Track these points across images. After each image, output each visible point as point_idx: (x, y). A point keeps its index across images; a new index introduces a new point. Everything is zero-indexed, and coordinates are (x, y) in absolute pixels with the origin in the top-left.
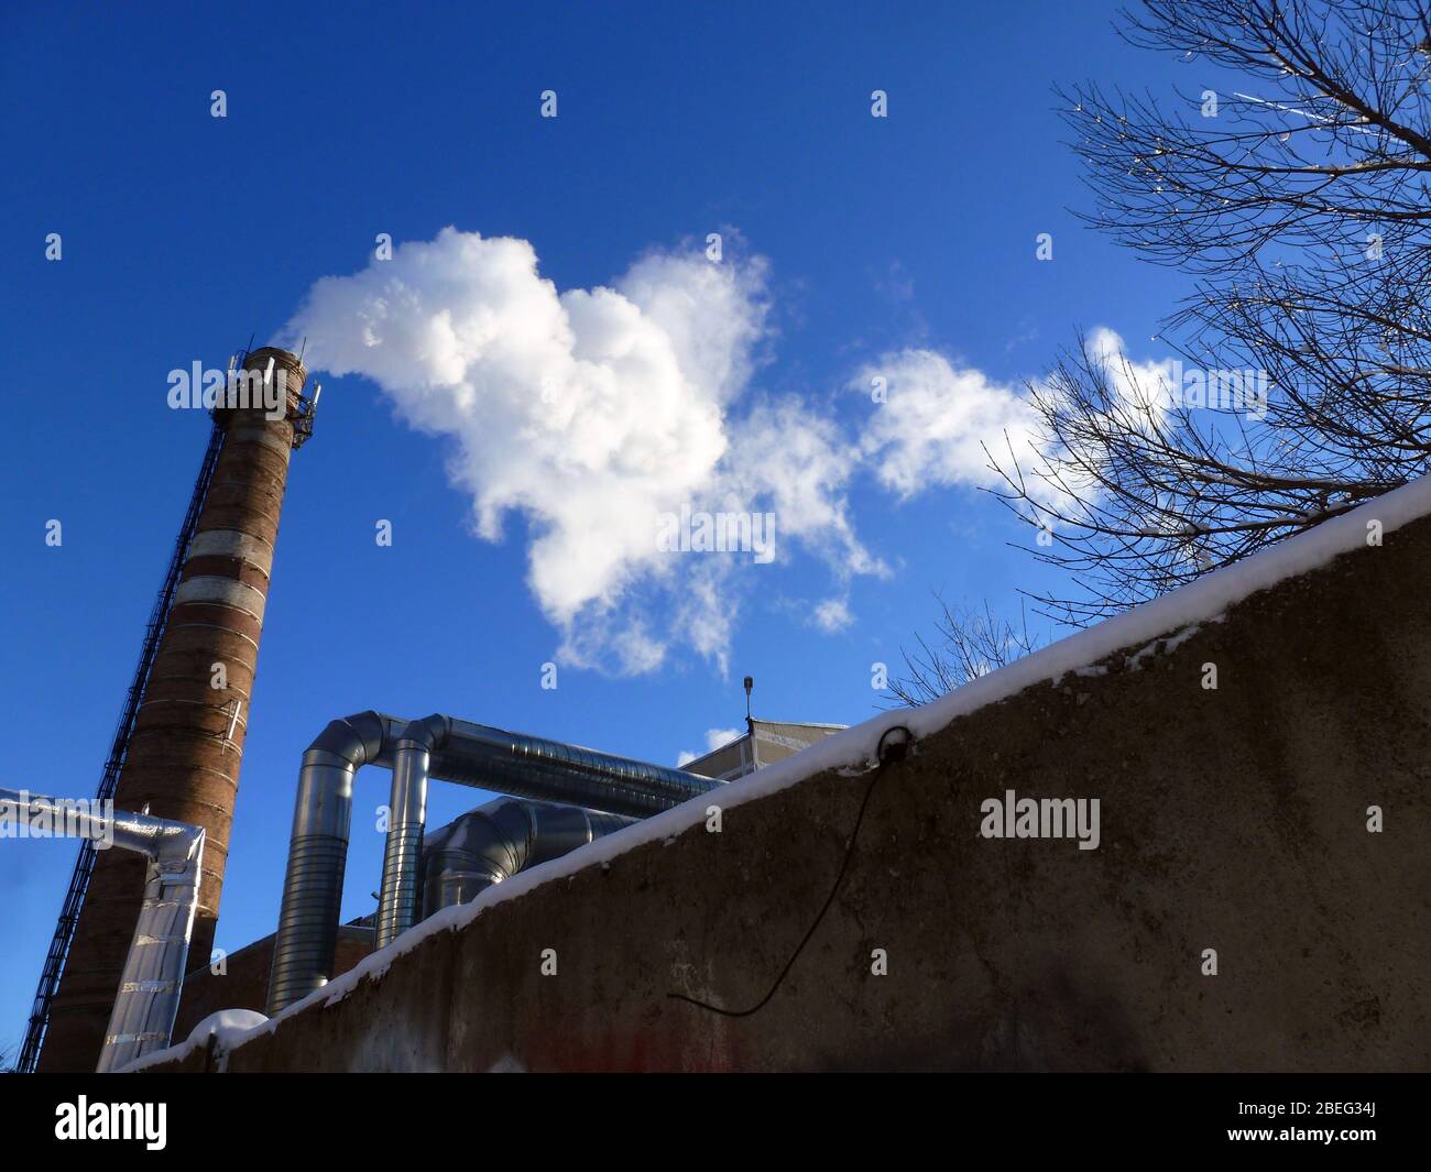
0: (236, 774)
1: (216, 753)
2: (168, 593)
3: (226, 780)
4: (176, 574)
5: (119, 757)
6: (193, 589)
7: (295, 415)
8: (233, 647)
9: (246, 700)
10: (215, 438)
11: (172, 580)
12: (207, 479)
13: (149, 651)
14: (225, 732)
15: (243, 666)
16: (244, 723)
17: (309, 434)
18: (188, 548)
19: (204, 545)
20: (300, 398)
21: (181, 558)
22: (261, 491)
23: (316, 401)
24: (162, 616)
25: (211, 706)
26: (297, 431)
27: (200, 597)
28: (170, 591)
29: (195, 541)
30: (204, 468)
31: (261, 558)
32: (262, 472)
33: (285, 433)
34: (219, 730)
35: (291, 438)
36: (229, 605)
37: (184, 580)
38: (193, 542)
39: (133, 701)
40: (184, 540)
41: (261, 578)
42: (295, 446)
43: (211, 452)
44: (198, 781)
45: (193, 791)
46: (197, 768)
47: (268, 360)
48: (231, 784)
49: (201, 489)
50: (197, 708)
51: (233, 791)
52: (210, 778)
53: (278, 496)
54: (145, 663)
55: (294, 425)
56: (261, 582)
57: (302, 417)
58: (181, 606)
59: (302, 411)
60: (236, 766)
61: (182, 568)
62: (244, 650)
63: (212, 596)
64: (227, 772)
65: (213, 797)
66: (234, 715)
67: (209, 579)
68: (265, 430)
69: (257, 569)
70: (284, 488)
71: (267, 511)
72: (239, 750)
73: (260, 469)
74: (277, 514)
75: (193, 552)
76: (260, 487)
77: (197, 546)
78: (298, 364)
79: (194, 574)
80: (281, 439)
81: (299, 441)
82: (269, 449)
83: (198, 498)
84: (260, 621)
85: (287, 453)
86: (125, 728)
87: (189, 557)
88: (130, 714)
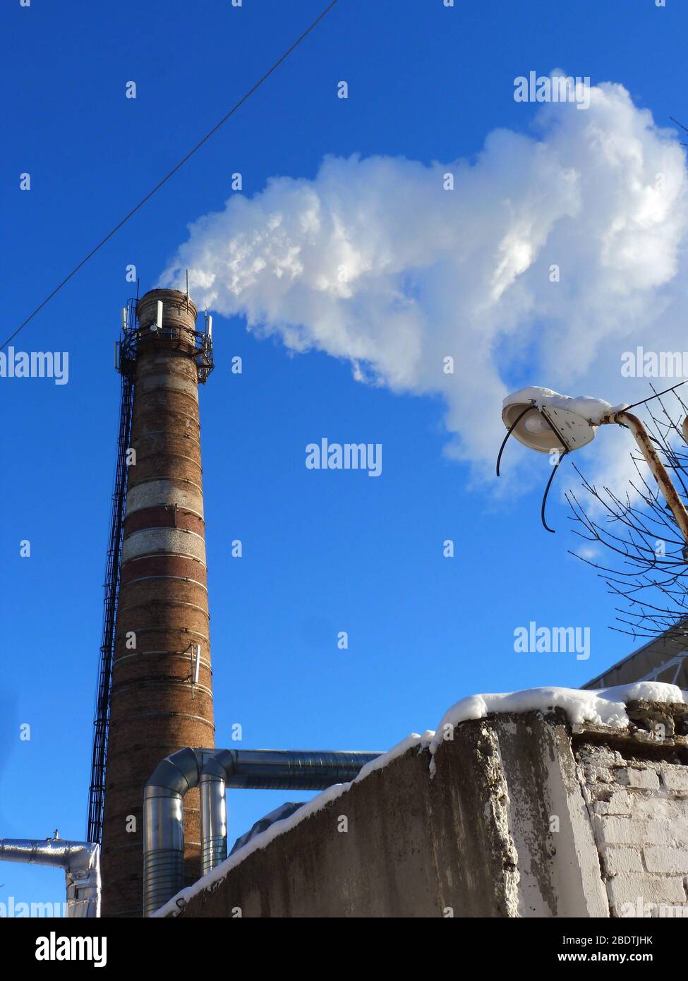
0: (211, 715)
1: (187, 698)
2: (115, 551)
3: (202, 722)
4: (118, 532)
5: (104, 714)
6: (137, 544)
7: (194, 351)
8: (183, 593)
9: (205, 641)
10: (126, 395)
11: (116, 538)
12: (127, 434)
13: (110, 610)
14: (192, 676)
15: (196, 610)
16: (208, 662)
17: (211, 366)
18: (124, 504)
19: (139, 499)
20: (195, 334)
21: (120, 516)
22: (178, 435)
23: (210, 333)
24: (115, 574)
25: (175, 653)
26: (199, 366)
27: (144, 550)
28: (117, 550)
30: (122, 424)
31: (191, 501)
32: (175, 416)
33: (188, 372)
34: (186, 675)
35: (195, 374)
36: (171, 553)
37: (127, 536)
38: (128, 498)
39: (106, 660)
40: (120, 497)
41: (196, 520)
42: (201, 381)
43: (126, 406)
44: (177, 727)
45: (173, 736)
46: (173, 715)
47: (157, 304)
48: (206, 724)
50: (163, 657)
51: (210, 731)
52: (187, 722)
53: (195, 436)
54: (109, 623)
55: (195, 361)
56: (197, 524)
57: (201, 352)
58: (129, 562)
59: (199, 347)
60: (209, 707)
61: (123, 526)
62: (194, 594)
63: (154, 548)
64: (202, 714)
65: (193, 739)
66: (196, 658)
67: (148, 532)
68: (169, 374)
69: (189, 513)
70: (199, 427)
71: (187, 453)
72: (209, 691)
73: (173, 414)
74: (198, 453)
75: (129, 509)
76: (176, 431)
77: (132, 501)
78: (186, 298)
79: (135, 530)
80: (186, 379)
81: (204, 374)
82: (177, 392)
84: (203, 562)
85: (194, 390)
86: (104, 686)
88: (106, 673)
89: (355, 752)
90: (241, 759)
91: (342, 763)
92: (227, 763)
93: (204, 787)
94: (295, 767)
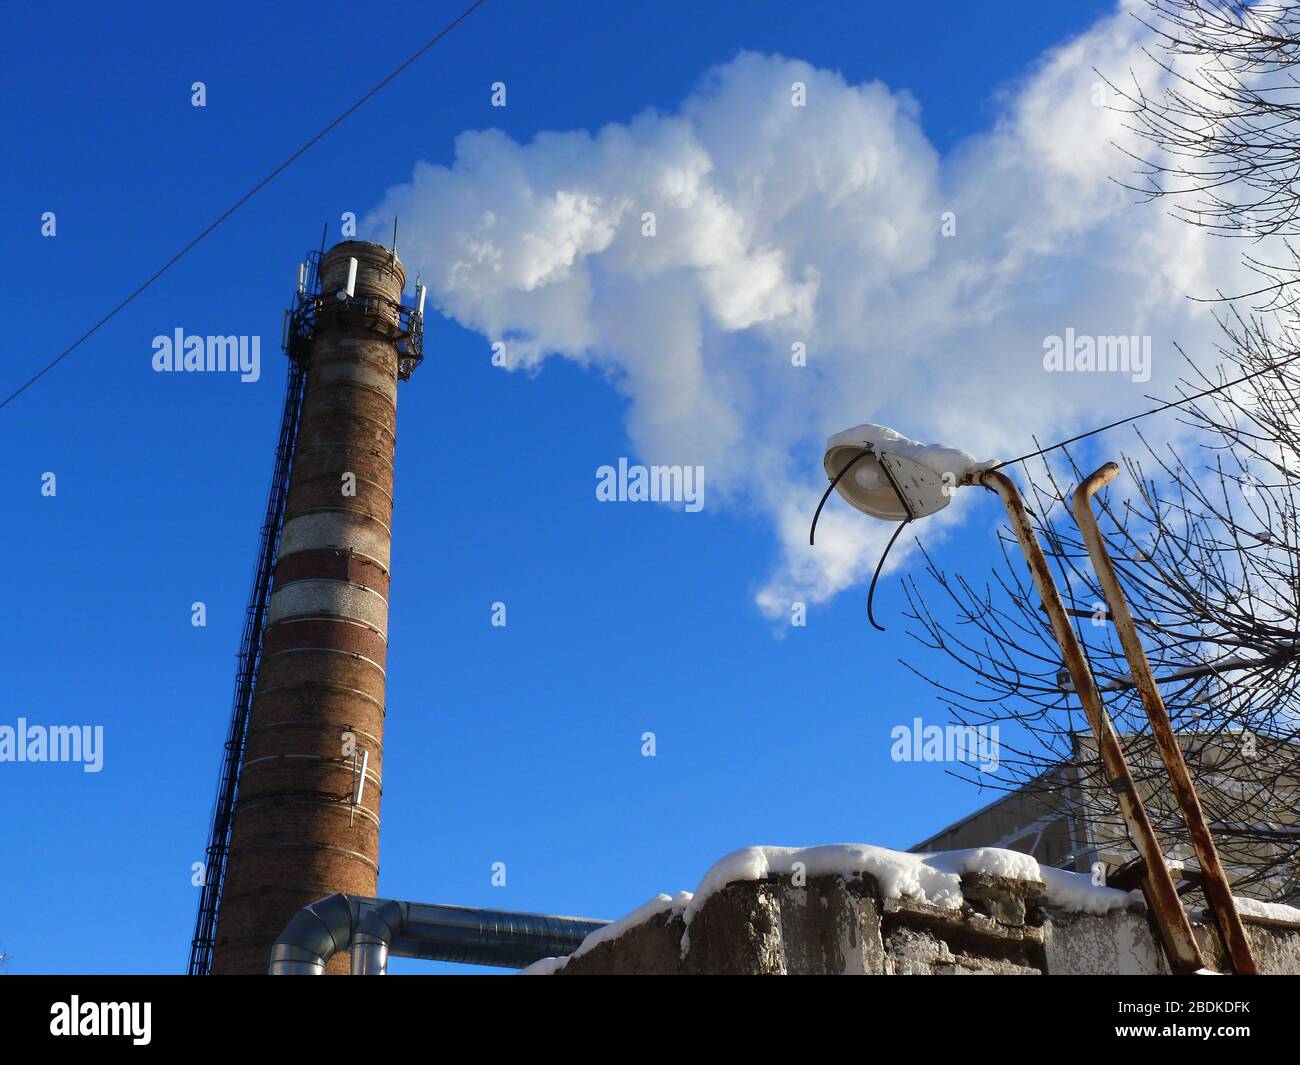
0: (375, 852)
1: (342, 825)
2: (259, 608)
3: (362, 860)
4: (266, 581)
5: (223, 838)
6: (290, 600)
7: (396, 334)
8: (350, 675)
9: (377, 746)
10: (294, 386)
11: (262, 589)
12: (290, 442)
13: (244, 692)
14: (352, 794)
15: (367, 701)
16: (377, 777)
17: (419, 357)
18: (277, 542)
19: (298, 537)
20: (400, 309)
21: (269, 558)
22: (364, 450)
23: (421, 310)
24: (255, 640)
25: (331, 760)
26: (402, 355)
27: (301, 610)
28: (261, 606)
29: (285, 533)
30: (284, 428)
31: (372, 545)
32: (360, 423)
33: (386, 362)
34: (344, 792)
35: (394, 366)
36: (339, 617)
37: (277, 588)
38: (283, 533)
39: (233, 761)
40: (272, 531)
41: (378, 574)
42: (403, 376)
43: (292, 402)
44: (325, 864)
45: (319, 878)
46: (321, 847)
47: (349, 262)
48: (367, 864)
49: (285, 455)
50: (314, 764)
51: (372, 874)
52: (340, 860)
53: (388, 454)
54: (242, 708)
55: (396, 348)
56: (379, 579)
57: (406, 335)
58: (277, 625)
59: (404, 328)
60: (373, 840)
61: (273, 572)
62: (367, 678)
63: (315, 608)
64: (362, 849)
65: (346, 884)
66: (361, 769)
67: (309, 584)
68: (358, 362)
69: (370, 563)
70: (394, 442)
71: (374, 477)
72: (375, 817)
73: (359, 420)
74: (389, 478)
75: (284, 549)
76: (361, 445)
77: (289, 538)
78: (391, 258)
79: (290, 579)
80: (381, 372)
81: (408, 368)
82: (367, 389)
83: (281, 472)
84: (383, 633)
85: (391, 389)
86: (226, 798)
87: (282, 553)
88: (231, 779)
89: (576, 919)
90: (414, 916)
91: (557, 932)
92: (393, 920)
93: (358, 951)
94: (488, 933)
